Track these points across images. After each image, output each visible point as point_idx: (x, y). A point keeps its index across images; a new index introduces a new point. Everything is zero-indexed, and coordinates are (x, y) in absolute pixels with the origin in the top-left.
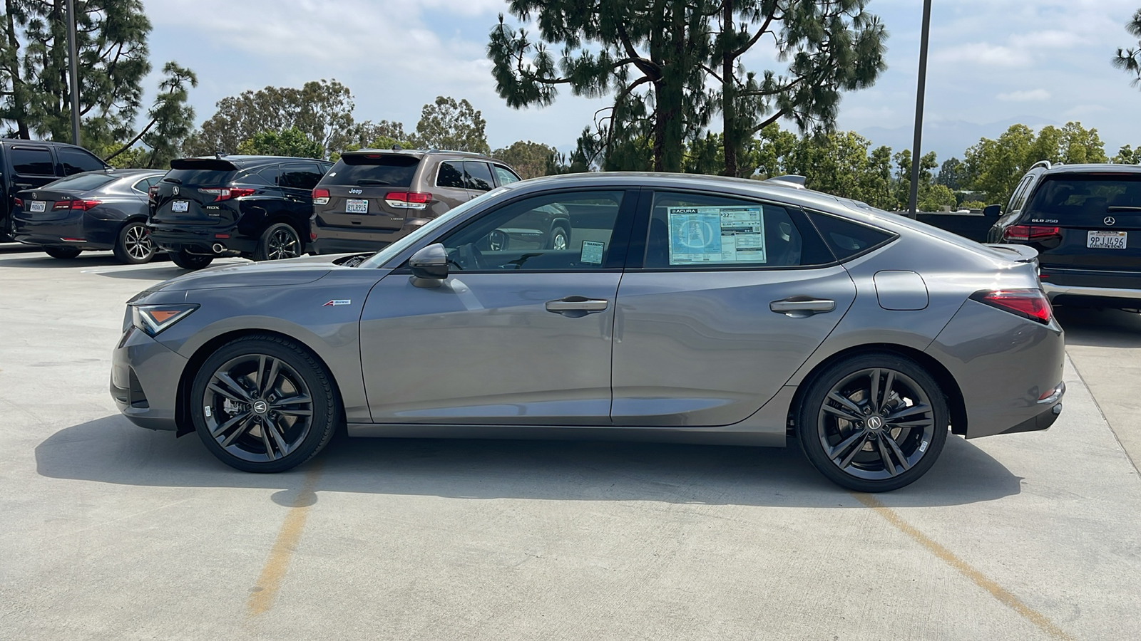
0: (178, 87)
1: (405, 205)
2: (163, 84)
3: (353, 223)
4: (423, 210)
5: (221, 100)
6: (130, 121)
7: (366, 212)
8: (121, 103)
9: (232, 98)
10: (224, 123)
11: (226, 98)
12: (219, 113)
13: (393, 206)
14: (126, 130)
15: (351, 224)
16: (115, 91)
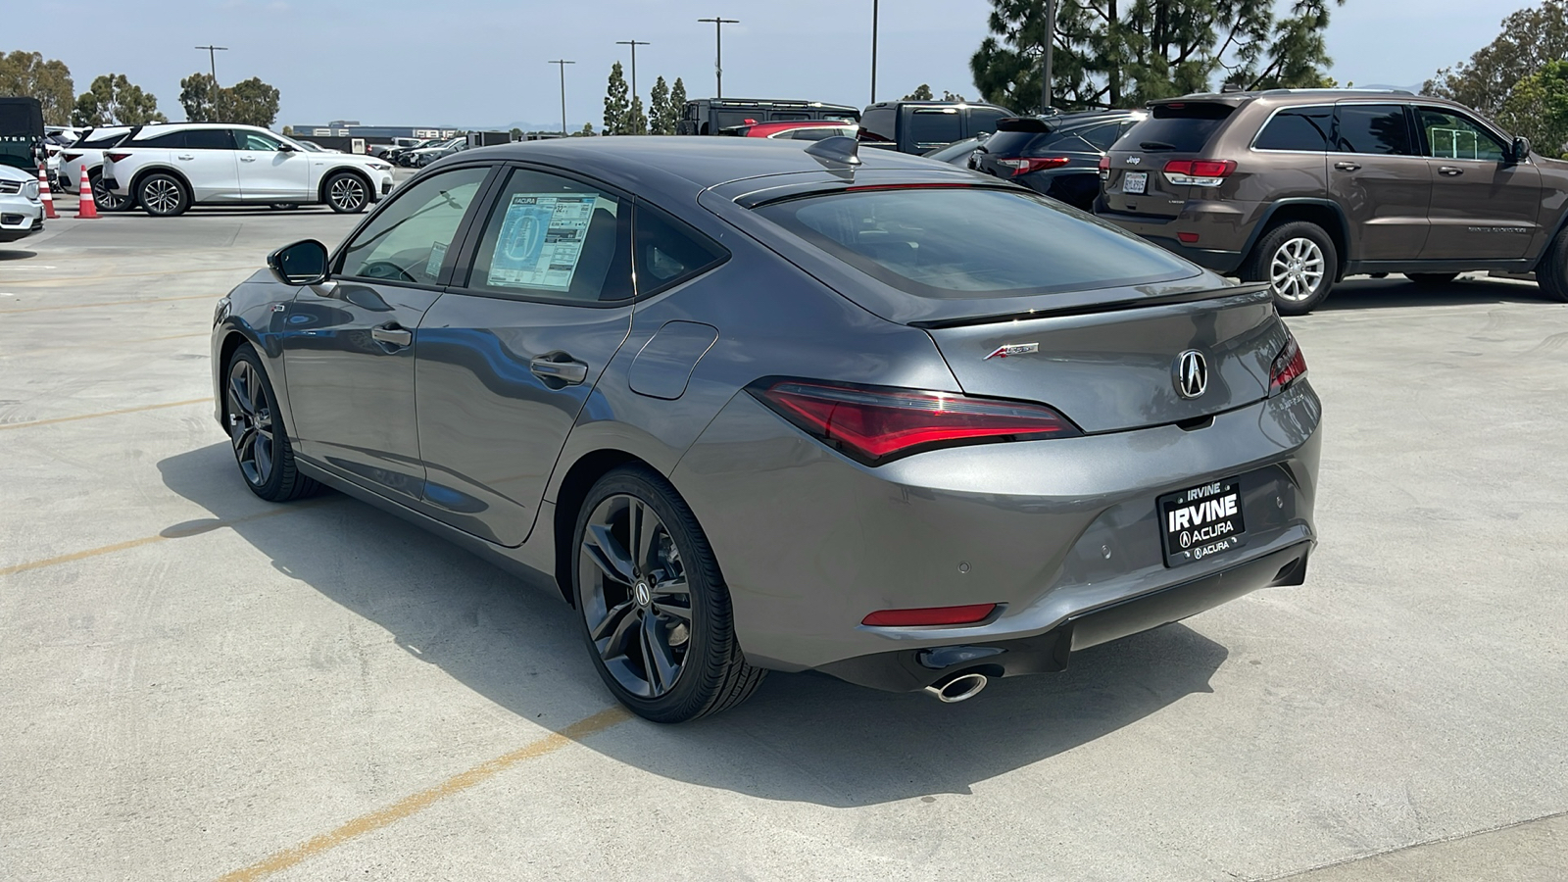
0: (1316, 7)
1: (1189, 181)
2: (1298, 5)
3: (1129, 207)
4: (1217, 188)
5: (1510, 16)
6: (1251, 62)
7: (1142, 191)
8: (1244, 37)
9: (1529, 10)
10: (1509, 47)
11: (1517, 11)
12: (1503, 35)
13: (1174, 182)
14: (1245, 74)
15: (1126, 209)
16: (1238, 23)
